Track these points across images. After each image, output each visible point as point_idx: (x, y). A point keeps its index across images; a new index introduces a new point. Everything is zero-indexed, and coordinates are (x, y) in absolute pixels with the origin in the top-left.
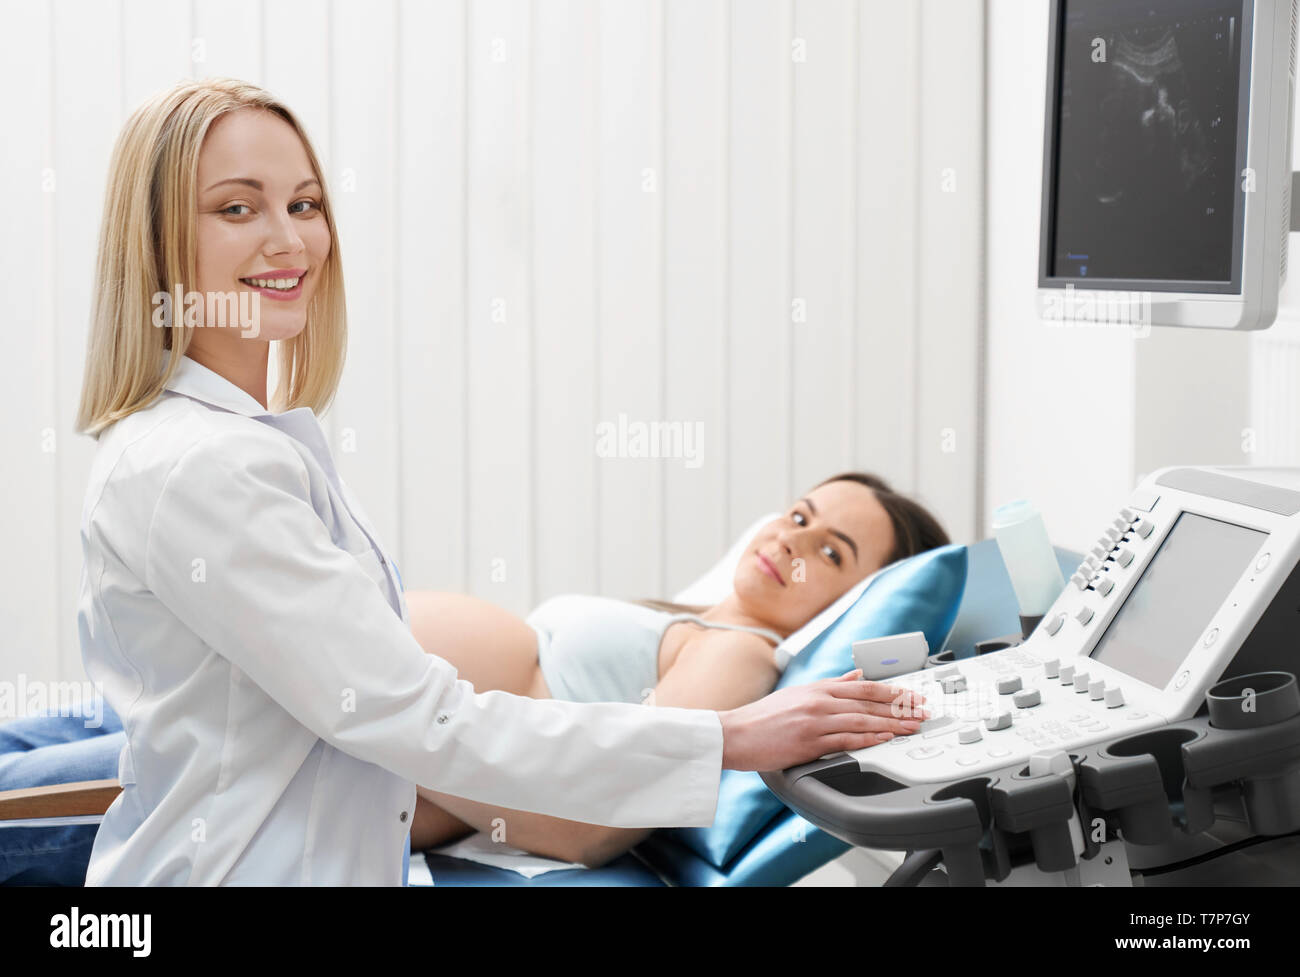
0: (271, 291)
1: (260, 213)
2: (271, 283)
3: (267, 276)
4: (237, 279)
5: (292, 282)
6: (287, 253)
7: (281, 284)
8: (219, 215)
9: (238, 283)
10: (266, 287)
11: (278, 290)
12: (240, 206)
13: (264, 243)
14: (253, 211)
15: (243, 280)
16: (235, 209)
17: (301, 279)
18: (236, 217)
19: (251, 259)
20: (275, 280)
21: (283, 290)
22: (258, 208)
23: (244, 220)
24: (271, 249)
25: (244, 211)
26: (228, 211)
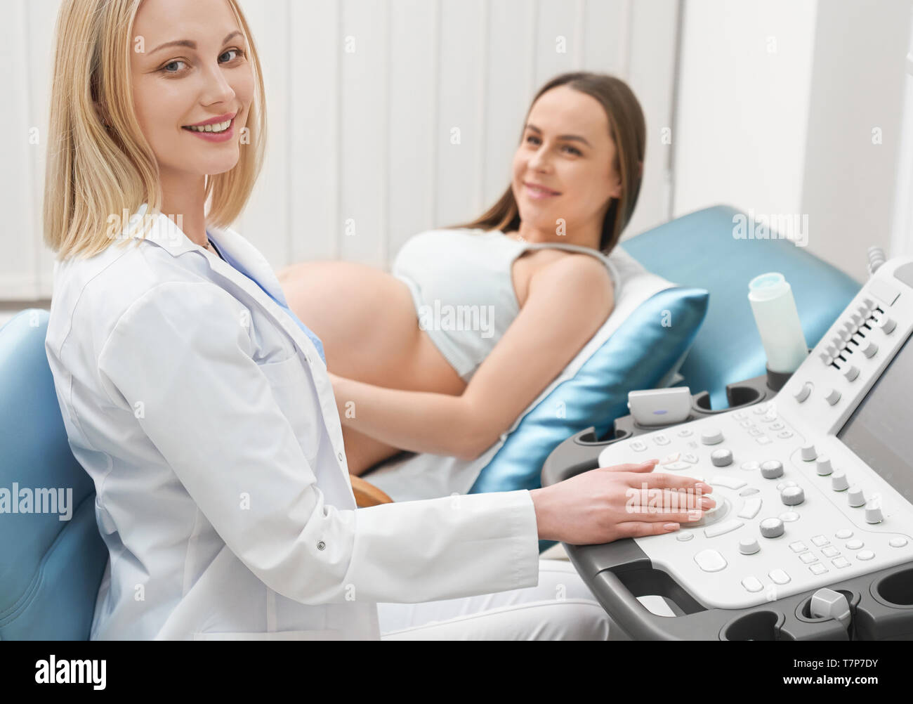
0: (208, 135)
1: (195, 67)
2: (208, 128)
3: (205, 124)
4: (179, 127)
5: (225, 125)
6: (221, 102)
7: (217, 128)
8: (160, 73)
9: (181, 130)
10: (205, 131)
11: (214, 132)
12: (176, 63)
13: (200, 95)
14: (189, 65)
15: (185, 128)
16: (172, 66)
17: (232, 120)
18: (173, 73)
19: (190, 110)
20: (211, 125)
21: (219, 132)
22: (192, 62)
23: (182, 75)
24: (208, 100)
25: (181, 66)
26: (167, 68)
